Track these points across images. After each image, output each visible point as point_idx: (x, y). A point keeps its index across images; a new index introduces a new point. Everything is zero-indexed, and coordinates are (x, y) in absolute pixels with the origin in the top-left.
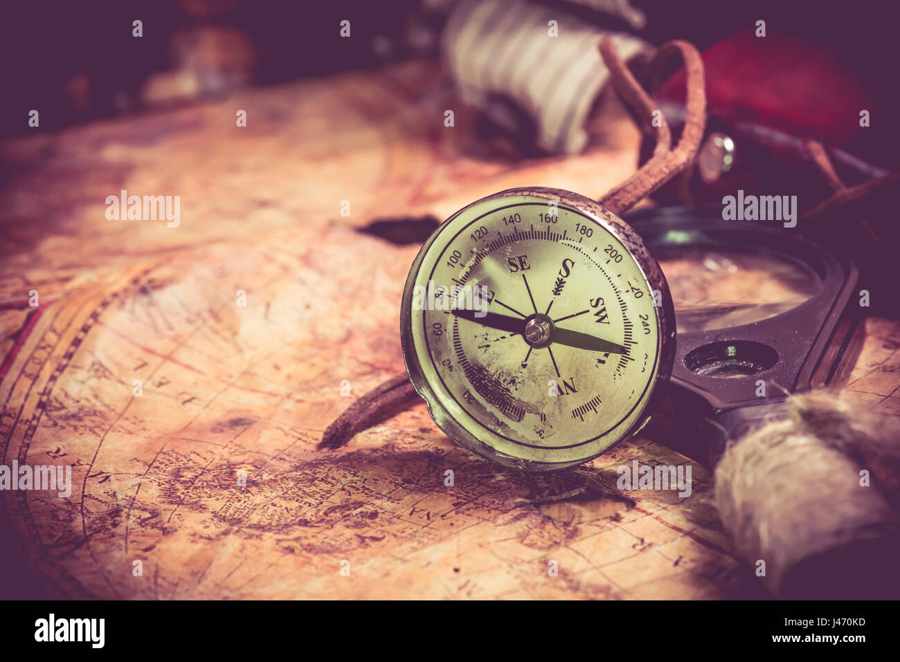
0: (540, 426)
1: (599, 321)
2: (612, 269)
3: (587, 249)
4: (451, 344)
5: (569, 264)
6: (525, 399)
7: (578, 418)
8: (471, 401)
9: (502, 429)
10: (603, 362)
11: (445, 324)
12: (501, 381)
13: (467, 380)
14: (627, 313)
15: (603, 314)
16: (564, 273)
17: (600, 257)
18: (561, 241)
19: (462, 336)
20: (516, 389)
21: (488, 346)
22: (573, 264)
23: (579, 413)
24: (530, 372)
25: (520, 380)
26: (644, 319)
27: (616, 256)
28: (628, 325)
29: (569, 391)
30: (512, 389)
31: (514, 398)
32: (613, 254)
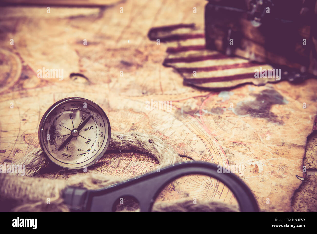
0: (54, 149)
1: (86, 143)
2: (98, 136)
3: (98, 129)
4: (55, 118)
5: (92, 128)
6: (57, 142)
7: (63, 155)
8: (46, 132)
9: (46, 143)
10: (79, 150)
11: (58, 114)
12: (56, 134)
13: (50, 128)
14: (93, 147)
15: (88, 142)
16: (89, 128)
17: (99, 133)
18: (95, 123)
19: (58, 119)
20: (57, 139)
21: (61, 126)
22: (93, 128)
23: (64, 155)
24: (63, 138)
25: (60, 138)
26: (94, 151)
27: (102, 135)
28: (90, 149)
29: (67, 149)
30: (57, 138)
31: (55, 140)
32: (101, 134)
